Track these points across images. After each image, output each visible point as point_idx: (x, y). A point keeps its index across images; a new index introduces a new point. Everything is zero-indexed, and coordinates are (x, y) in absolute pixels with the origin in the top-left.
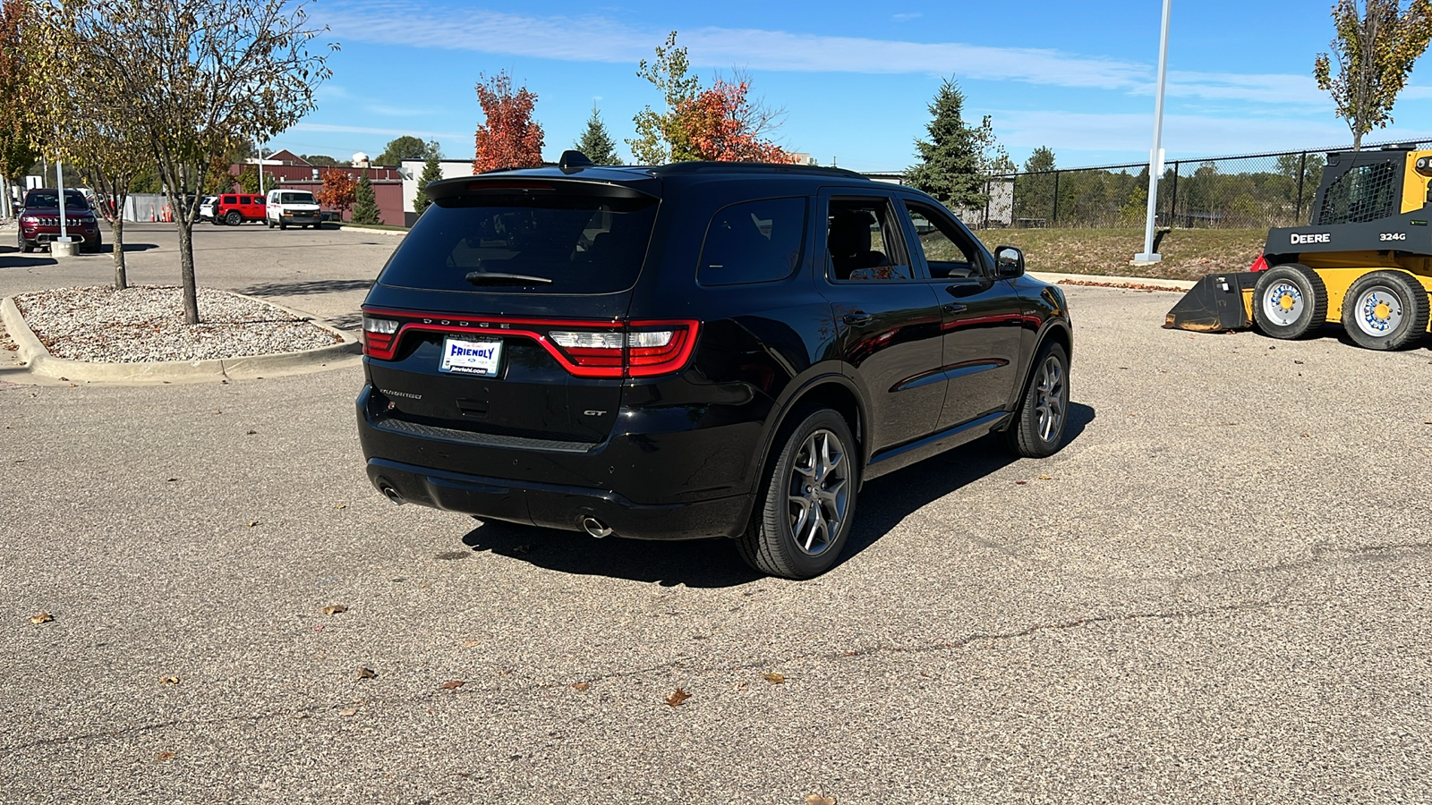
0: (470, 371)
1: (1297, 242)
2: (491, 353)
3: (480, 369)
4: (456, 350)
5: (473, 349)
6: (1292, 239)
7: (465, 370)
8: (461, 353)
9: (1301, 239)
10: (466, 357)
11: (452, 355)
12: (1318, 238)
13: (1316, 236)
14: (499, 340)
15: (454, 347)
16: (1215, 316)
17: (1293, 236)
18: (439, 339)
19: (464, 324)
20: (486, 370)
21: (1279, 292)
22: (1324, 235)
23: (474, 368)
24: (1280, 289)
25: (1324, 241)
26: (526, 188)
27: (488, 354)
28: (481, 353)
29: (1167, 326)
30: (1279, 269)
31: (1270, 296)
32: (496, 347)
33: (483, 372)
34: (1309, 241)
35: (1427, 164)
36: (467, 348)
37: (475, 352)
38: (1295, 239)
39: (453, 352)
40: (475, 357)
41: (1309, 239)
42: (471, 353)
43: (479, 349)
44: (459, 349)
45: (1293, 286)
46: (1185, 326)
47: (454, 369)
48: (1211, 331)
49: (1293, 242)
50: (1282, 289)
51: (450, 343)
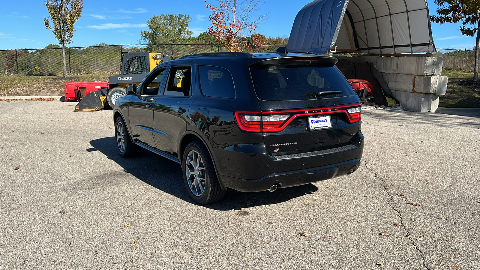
0: (322, 128)
1: (120, 80)
2: (326, 120)
3: (326, 127)
4: (313, 122)
5: (319, 120)
6: (119, 79)
7: (320, 128)
8: (315, 122)
9: (122, 79)
10: (318, 124)
11: (312, 124)
12: (128, 78)
13: (127, 78)
14: (329, 115)
15: (312, 121)
16: (97, 105)
17: (119, 78)
18: (306, 119)
19: (315, 111)
20: (327, 126)
21: (116, 96)
22: (130, 78)
23: (323, 127)
24: (116, 95)
25: (130, 79)
26: (311, 60)
27: (325, 121)
28: (323, 121)
29: (76, 111)
30: (116, 89)
31: (113, 97)
32: (328, 118)
33: (327, 127)
34: (125, 80)
35: (156, 57)
36: (317, 120)
37: (320, 121)
38: (120, 79)
39: (312, 123)
40: (321, 123)
41: (125, 79)
42: (319, 121)
43: (321, 120)
44: (314, 121)
45: (121, 94)
46: (84, 110)
47: (316, 129)
48: (96, 111)
49: (119, 80)
50: (117, 95)
51: (310, 119)
